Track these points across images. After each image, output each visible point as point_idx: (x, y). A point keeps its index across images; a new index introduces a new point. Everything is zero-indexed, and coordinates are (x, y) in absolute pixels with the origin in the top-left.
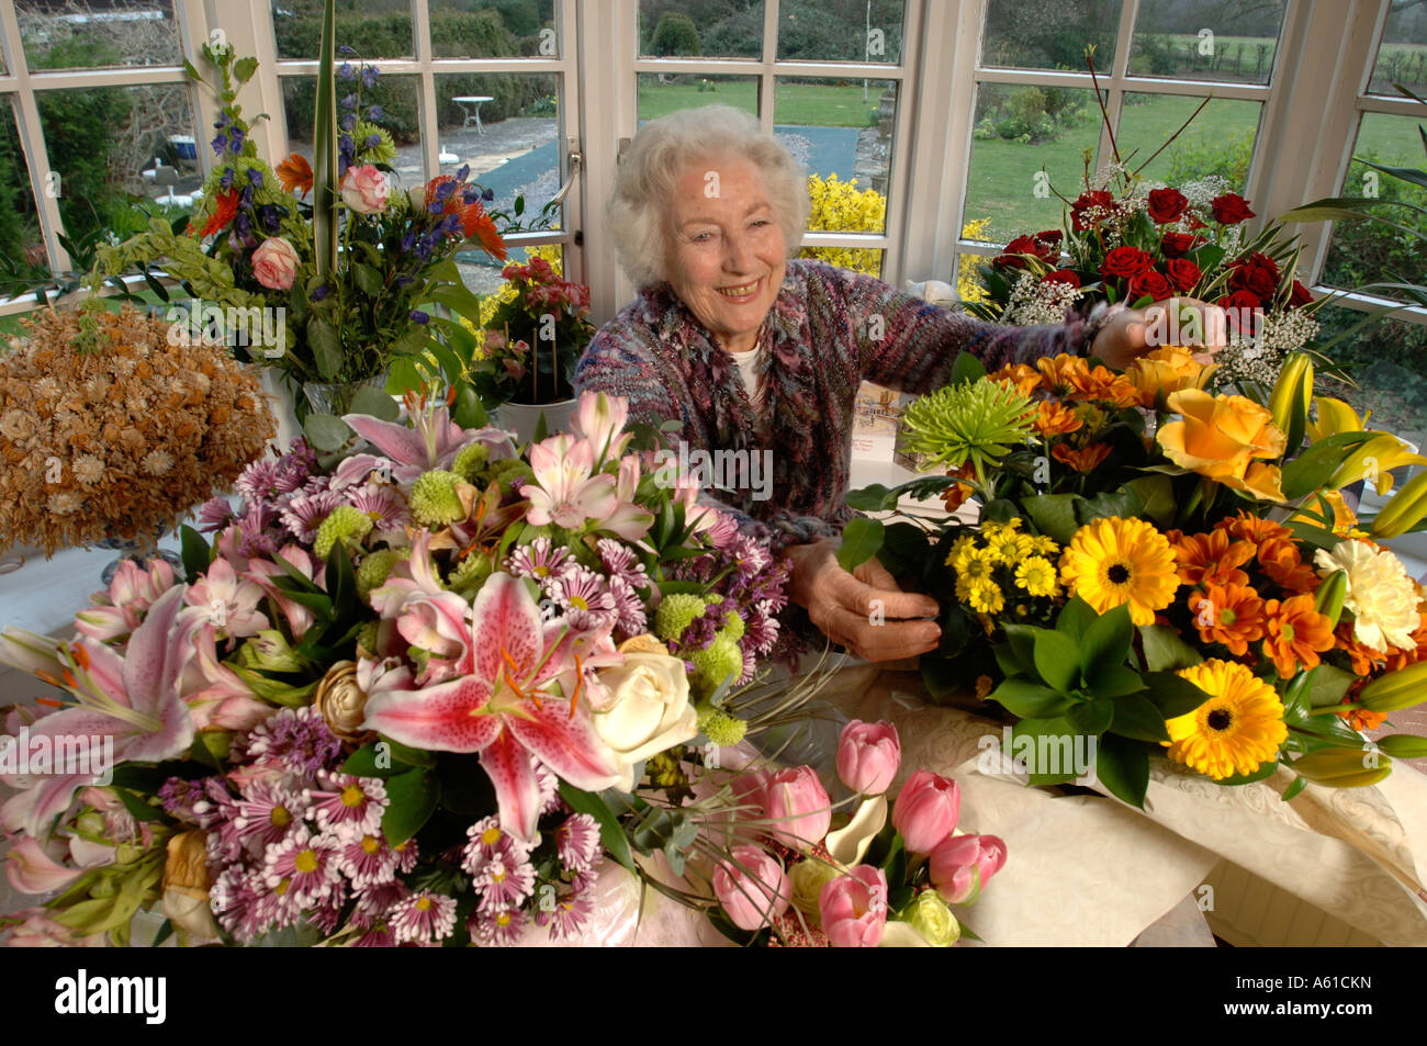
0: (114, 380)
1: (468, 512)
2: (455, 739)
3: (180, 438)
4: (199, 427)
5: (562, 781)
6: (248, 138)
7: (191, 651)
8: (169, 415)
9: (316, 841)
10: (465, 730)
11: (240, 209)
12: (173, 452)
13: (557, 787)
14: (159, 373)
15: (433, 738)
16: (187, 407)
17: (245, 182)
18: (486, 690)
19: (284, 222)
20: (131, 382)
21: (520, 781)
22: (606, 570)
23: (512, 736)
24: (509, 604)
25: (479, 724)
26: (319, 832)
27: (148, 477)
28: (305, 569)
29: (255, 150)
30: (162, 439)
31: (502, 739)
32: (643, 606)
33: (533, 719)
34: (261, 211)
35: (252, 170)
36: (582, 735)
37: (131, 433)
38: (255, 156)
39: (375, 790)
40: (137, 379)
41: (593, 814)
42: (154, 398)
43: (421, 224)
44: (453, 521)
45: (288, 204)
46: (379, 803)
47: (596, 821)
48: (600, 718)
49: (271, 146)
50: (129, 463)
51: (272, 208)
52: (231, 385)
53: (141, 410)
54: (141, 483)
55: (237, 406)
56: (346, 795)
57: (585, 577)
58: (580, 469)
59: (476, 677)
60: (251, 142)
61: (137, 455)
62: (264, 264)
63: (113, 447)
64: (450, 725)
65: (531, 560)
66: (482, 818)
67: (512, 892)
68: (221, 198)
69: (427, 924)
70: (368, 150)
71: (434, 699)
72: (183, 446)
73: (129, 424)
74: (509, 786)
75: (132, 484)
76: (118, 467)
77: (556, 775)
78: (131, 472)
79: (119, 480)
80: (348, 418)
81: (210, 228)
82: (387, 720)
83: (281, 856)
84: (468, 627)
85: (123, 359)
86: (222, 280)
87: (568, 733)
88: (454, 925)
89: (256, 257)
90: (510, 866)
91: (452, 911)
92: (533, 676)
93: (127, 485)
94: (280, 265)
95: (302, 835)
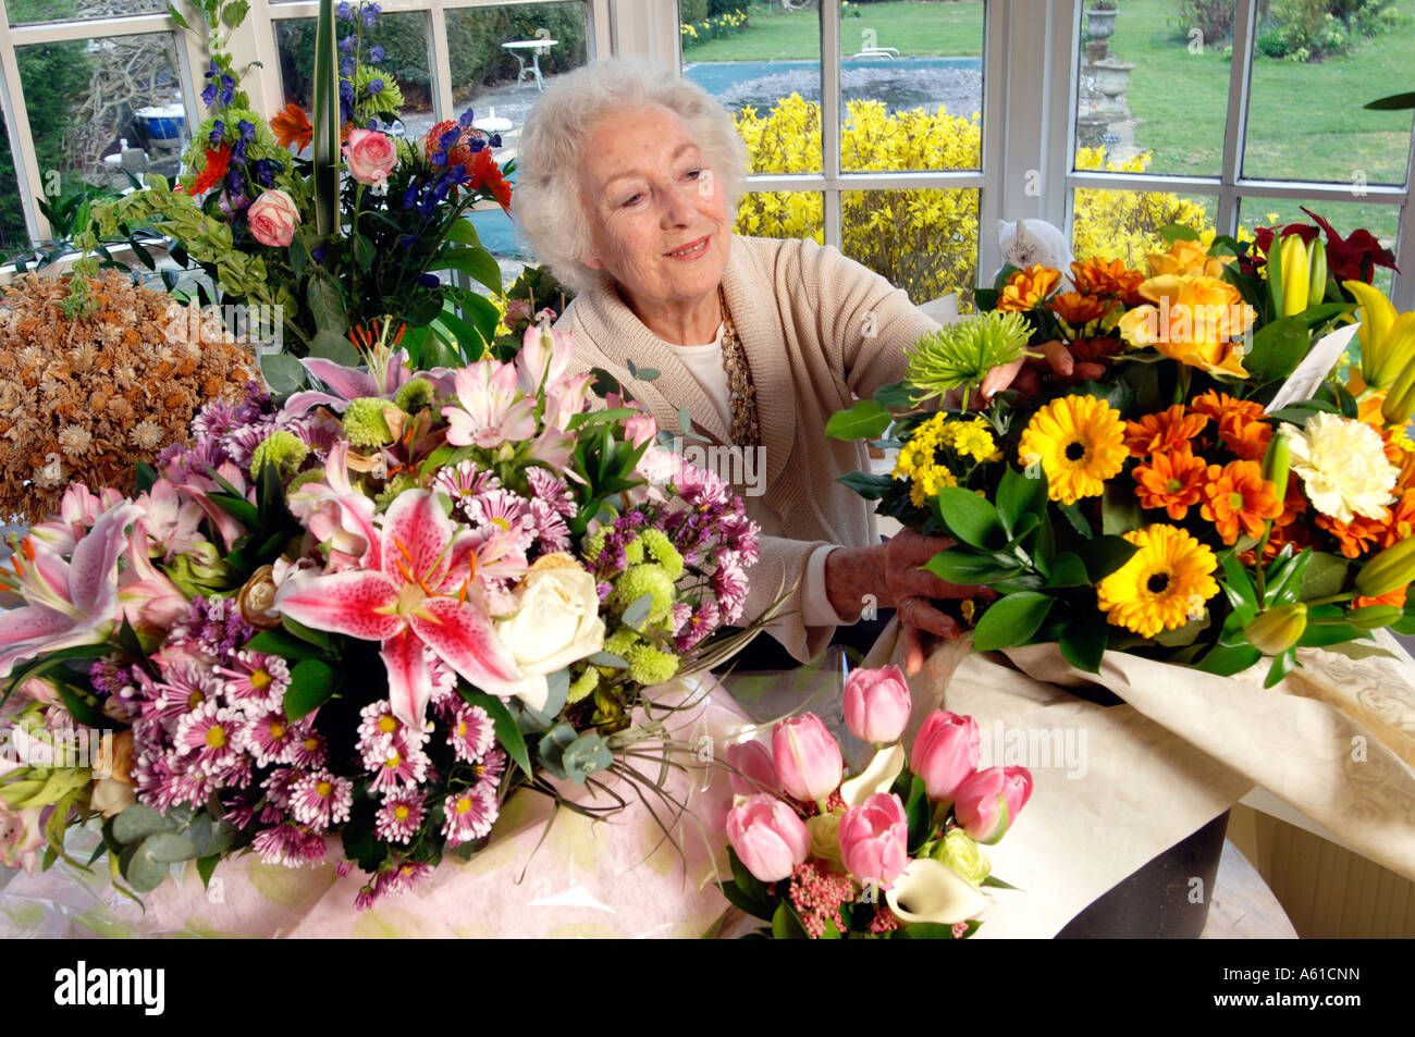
0: (100, 348)
1: (396, 437)
2: (355, 627)
3: (169, 409)
4: (189, 398)
5: (460, 679)
6: (239, 89)
7: (124, 545)
8: (158, 385)
9: (223, 715)
10: (367, 622)
11: (231, 164)
12: (161, 423)
13: (455, 684)
14: (148, 341)
15: (333, 623)
16: (177, 377)
17: (237, 137)
18: (391, 592)
19: (279, 179)
20: (119, 349)
21: (413, 669)
22: (529, 492)
23: (414, 634)
24: (422, 514)
25: (383, 620)
26: (226, 706)
27: (136, 449)
28: (238, 485)
29: (247, 103)
30: (151, 410)
31: (404, 635)
32: (569, 532)
33: (438, 622)
34: (256, 167)
35: (243, 121)
36: (482, 637)
37: (119, 402)
38: (247, 109)
39: (279, 670)
40: (125, 346)
41: (485, 708)
42: (142, 366)
43: (425, 176)
44: (384, 445)
45: (282, 160)
46: (282, 682)
47: (489, 716)
48: (505, 625)
49: (264, 97)
50: (117, 434)
51: (265, 162)
52: (224, 355)
53: (130, 379)
54: (130, 457)
55: (229, 378)
56: (255, 678)
57: (509, 500)
58: (505, 393)
59: (383, 575)
60: (243, 94)
61: (126, 426)
62: (260, 219)
63: (101, 416)
64: (351, 615)
65: (456, 482)
66: (375, 701)
67: (404, 776)
68: (210, 155)
69: (326, 808)
70: (370, 96)
71: (335, 587)
72: (173, 417)
73: (116, 393)
74: (402, 672)
75: (120, 459)
76: (106, 438)
77: (457, 674)
78: (119, 444)
79: (106, 452)
80: (305, 361)
81: (198, 188)
82: (292, 604)
83: (192, 728)
84: (376, 530)
85: (110, 326)
86: (220, 241)
87: (470, 635)
88: (351, 808)
89: (252, 212)
90: (403, 752)
91: (348, 794)
92: (441, 581)
93: (114, 458)
94: (276, 219)
95: (211, 705)
